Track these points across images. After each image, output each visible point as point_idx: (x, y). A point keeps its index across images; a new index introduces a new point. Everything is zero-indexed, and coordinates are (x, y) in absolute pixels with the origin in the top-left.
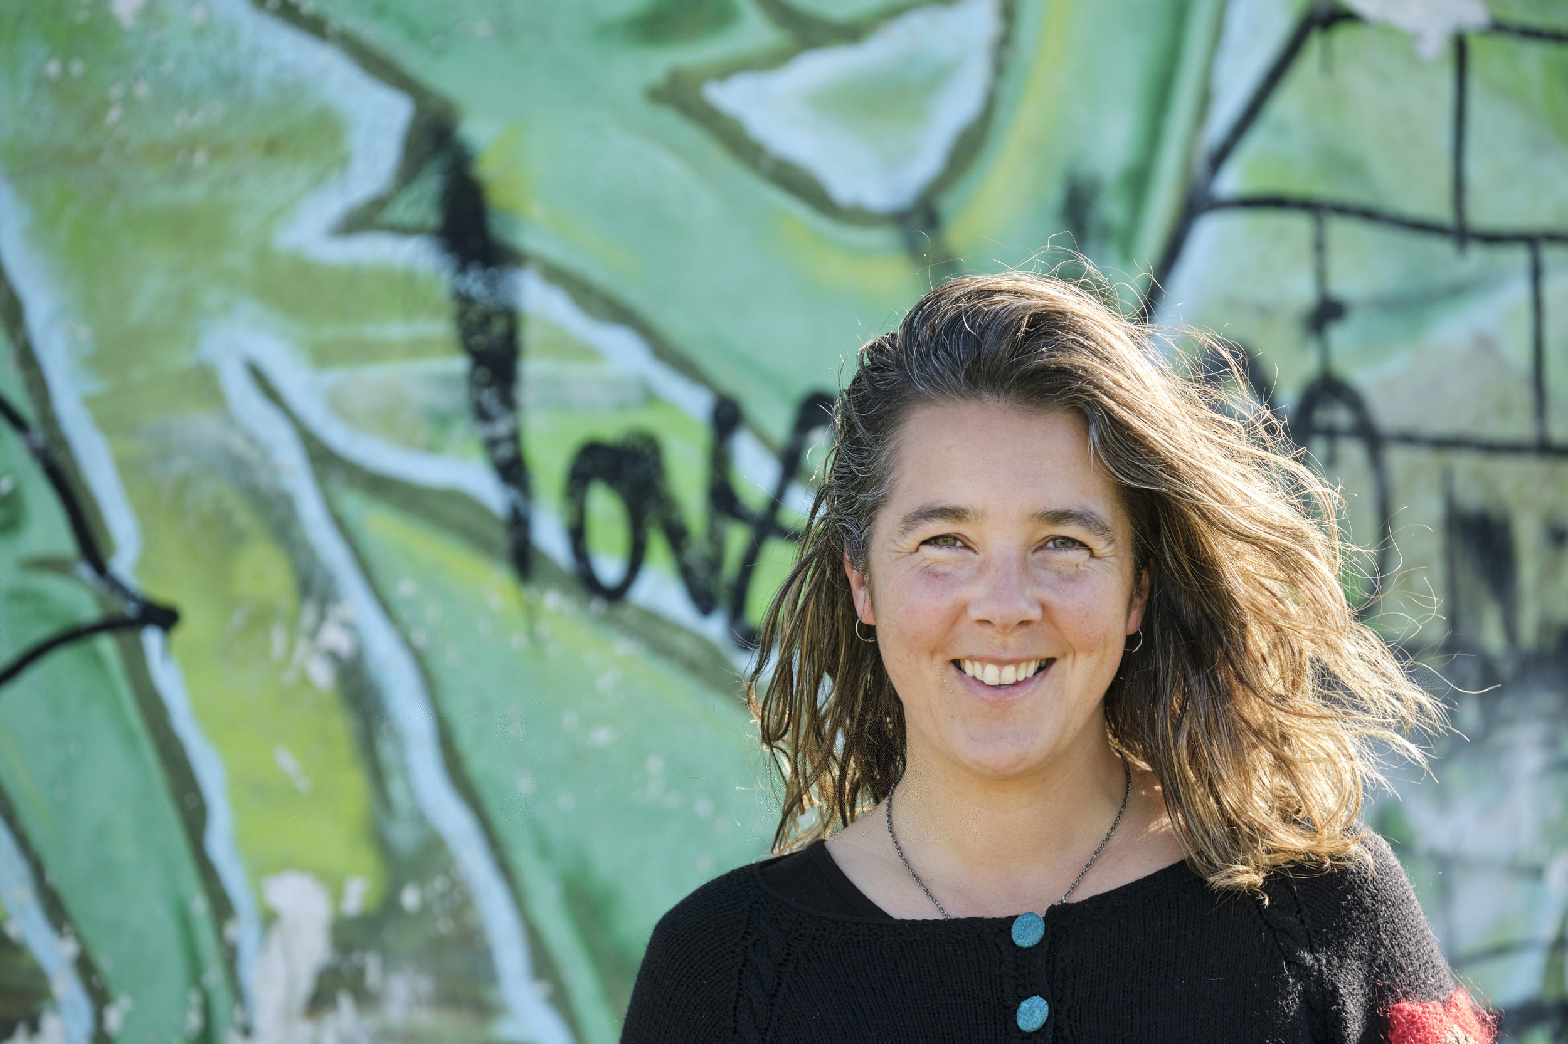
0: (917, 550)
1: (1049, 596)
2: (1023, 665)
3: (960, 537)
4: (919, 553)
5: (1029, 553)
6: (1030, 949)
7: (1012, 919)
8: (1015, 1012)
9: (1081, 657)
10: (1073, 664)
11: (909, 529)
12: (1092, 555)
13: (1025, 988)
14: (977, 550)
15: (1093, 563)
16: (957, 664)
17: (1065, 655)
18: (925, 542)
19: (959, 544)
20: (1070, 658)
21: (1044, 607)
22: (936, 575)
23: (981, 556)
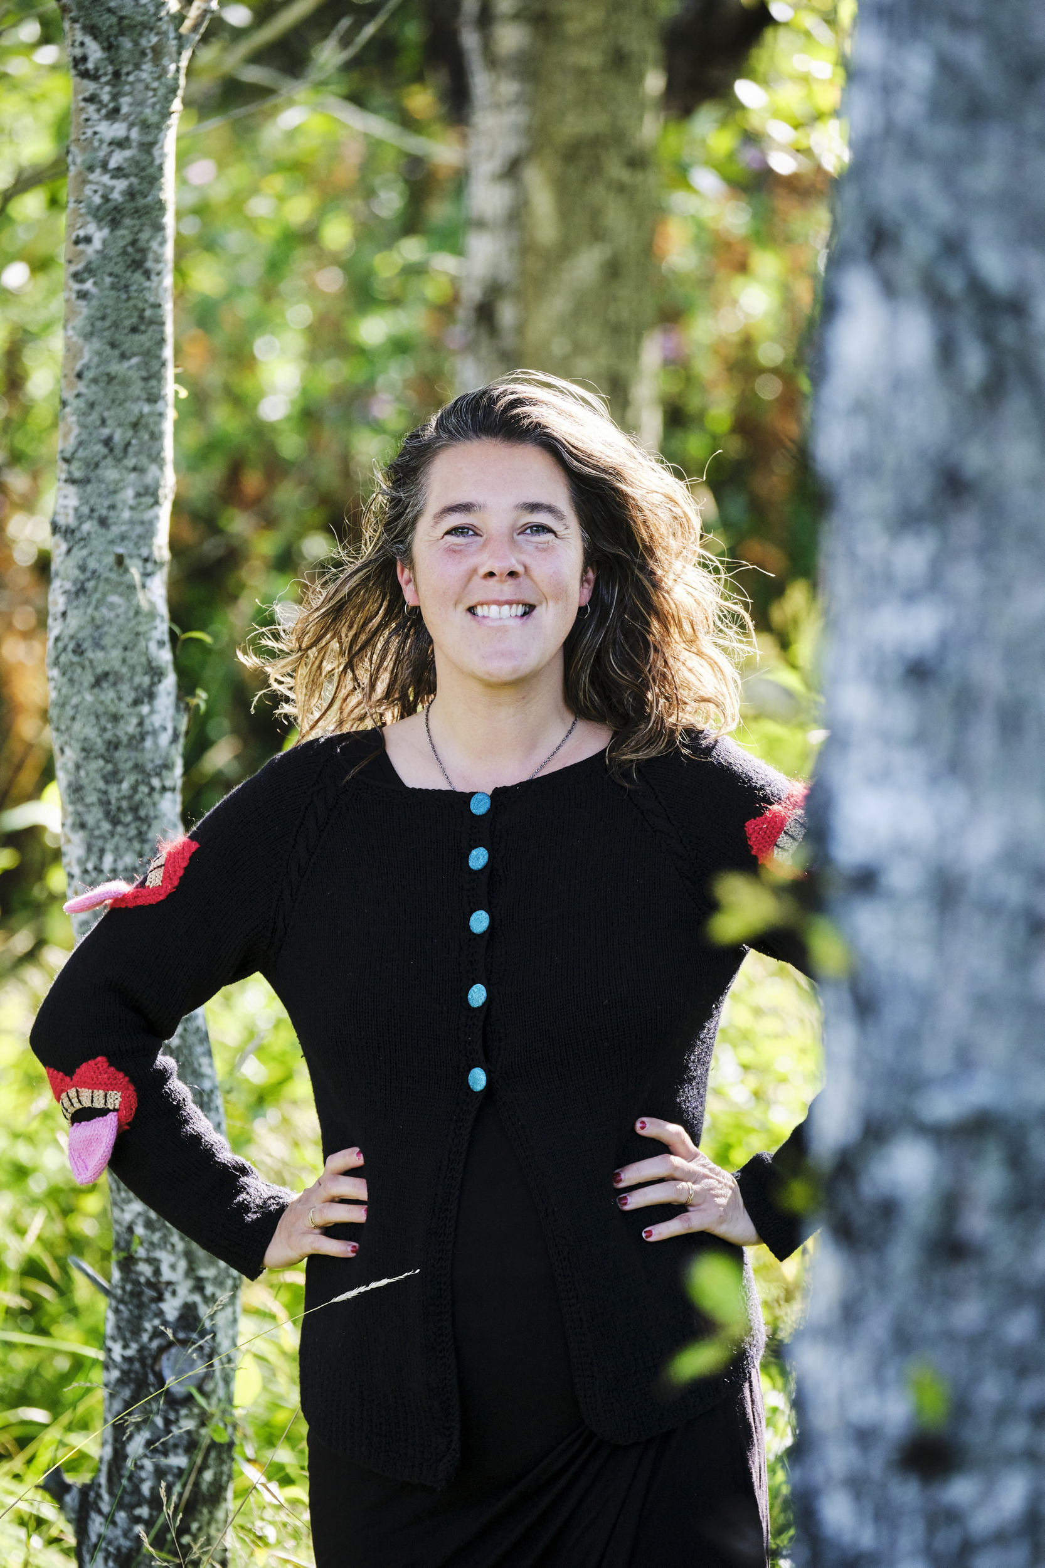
0: (443, 537)
1: (528, 561)
2: (514, 606)
3: (471, 527)
4: (443, 539)
5: (515, 535)
6: (480, 816)
7: (473, 794)
8: (468, 857)
9: (551, 604)
10: (547, 610)
11: (437, 523)
12: (556, 536)
13: (475, 841)
14: (481, 533)
15: (557, 541)
16: (471, 610)
17: (541, 603)
18: (448, 533)
19: (471, 533)
20: (544, 604)
21: (526, 568)
22: (455, 552)
23: (485, 537)
